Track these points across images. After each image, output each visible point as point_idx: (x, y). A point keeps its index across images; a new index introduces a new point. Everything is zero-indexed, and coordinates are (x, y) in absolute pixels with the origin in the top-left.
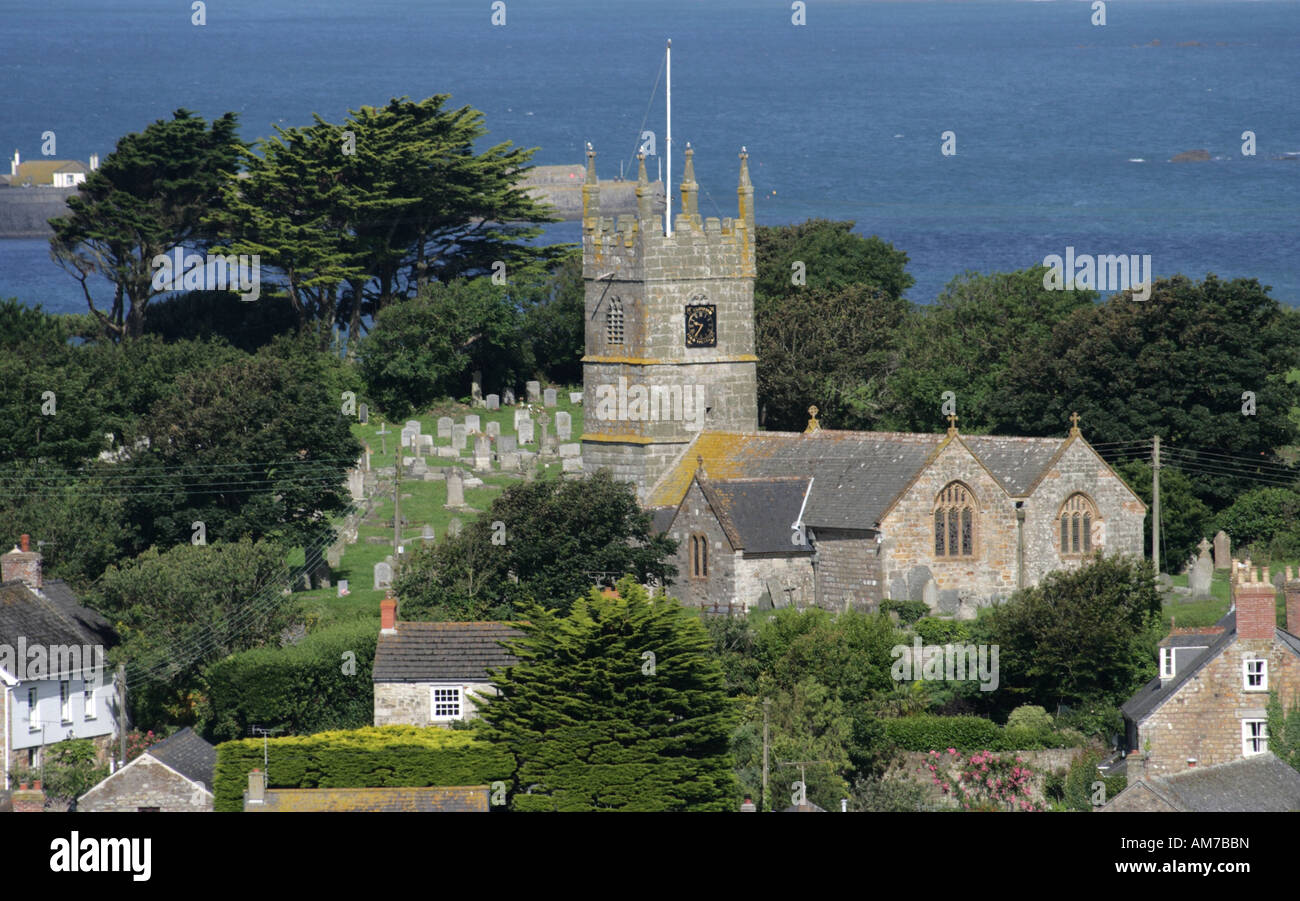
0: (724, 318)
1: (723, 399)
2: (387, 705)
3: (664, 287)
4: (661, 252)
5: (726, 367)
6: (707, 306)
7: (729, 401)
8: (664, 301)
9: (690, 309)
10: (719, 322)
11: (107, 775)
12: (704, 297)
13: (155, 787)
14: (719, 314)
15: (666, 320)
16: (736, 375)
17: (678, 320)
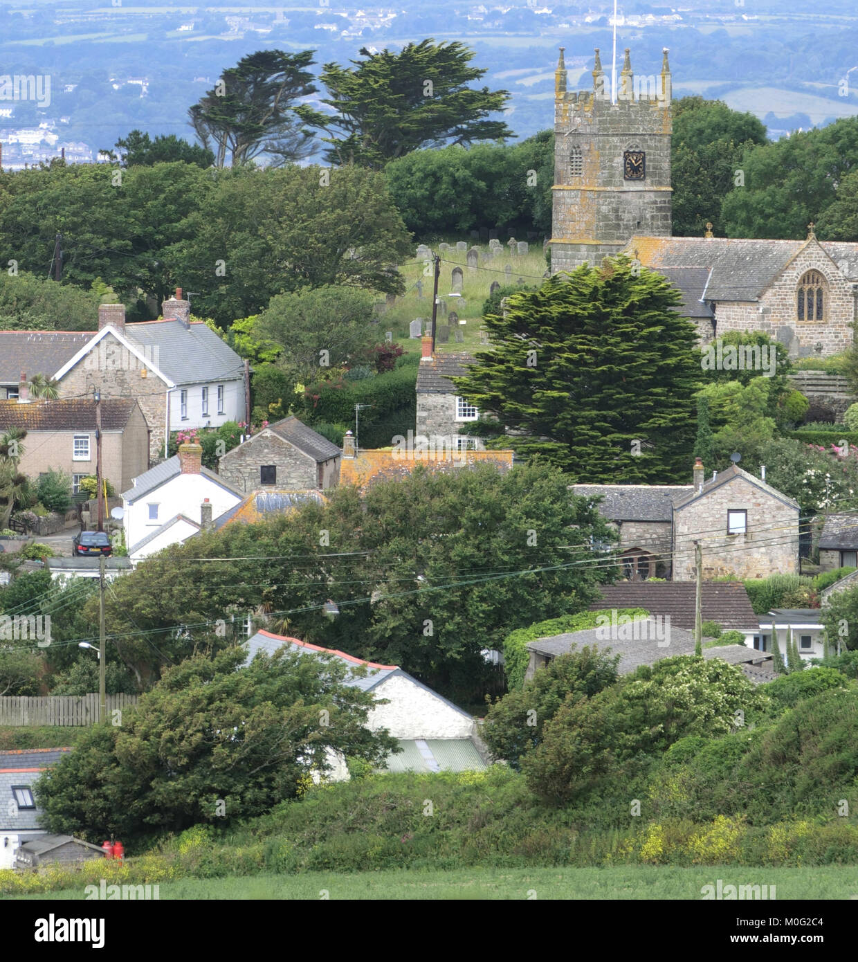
0: (650, 161)
1: (648, 216)
2: (424, 408)
3: (611, 139)
4: (609, 115)
5: (652, 195)
6: (640, 152)
7: (653, 217)
8: (610, 148)
9: (627, 154)
10: (647, 163)
11: (238, 443)
12: (637, 147)
13: (273, 452)
14: (647, 158)
15: (611, 160)
16: (658, 200)
17: (619, 161)
